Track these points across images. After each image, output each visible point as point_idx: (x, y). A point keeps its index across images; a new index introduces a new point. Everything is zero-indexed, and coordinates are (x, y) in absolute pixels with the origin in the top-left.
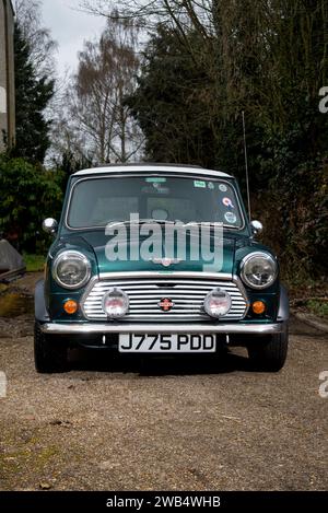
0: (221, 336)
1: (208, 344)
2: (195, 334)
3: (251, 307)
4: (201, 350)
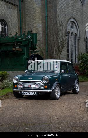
0: (38, 92)
1: (36, 94)
2: (34, 92)
3: (45, 87)
4: (35, 95)
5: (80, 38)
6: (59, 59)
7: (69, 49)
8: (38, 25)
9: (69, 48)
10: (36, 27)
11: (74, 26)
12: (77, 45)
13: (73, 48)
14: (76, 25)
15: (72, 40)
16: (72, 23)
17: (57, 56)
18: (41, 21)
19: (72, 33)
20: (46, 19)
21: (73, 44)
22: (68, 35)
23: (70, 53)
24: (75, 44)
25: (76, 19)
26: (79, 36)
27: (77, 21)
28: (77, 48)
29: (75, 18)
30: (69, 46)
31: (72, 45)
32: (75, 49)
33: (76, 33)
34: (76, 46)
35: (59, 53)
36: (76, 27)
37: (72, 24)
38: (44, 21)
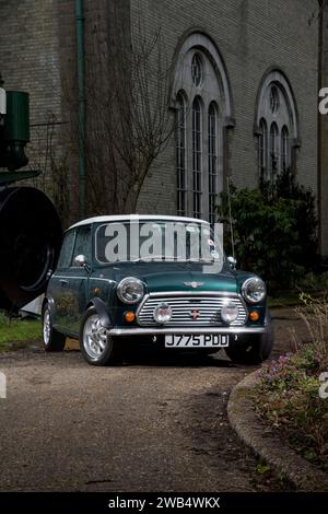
0: (232, 336)
1: (224, 341)
2: (216, 334)
3: (249, 316)
4: (219, 345)
5: (231, 124)
6: (134, 213)
7: (183, 171)
8: (42, 60)
9: (182, 165)
10: (33, 65)
11: (207, 69)
12: (218, 152)
13: (204, 164)
14: (214, 66)
15: (198, 129)
16: (196, 55)
17: (125, 200)
18: (55, 41)
19: (198, 99)
20: (79, 32)
21: (203, 147)
22: (178, 106)
23: (188, 186)
24: (211, 148)
25: (213, 36)
26: (228, 112)
27: (221, 48)
28: (219, 167)
29: (210, 33)
30: (182, 155)
31: (199, 154)
32: (212, 169)
33: (213, 102)
34: (214, 157)
35: (136, 187)
36: (217, 73)
37: (197, 60)
38: (69, 39)
